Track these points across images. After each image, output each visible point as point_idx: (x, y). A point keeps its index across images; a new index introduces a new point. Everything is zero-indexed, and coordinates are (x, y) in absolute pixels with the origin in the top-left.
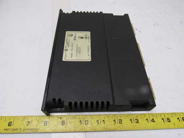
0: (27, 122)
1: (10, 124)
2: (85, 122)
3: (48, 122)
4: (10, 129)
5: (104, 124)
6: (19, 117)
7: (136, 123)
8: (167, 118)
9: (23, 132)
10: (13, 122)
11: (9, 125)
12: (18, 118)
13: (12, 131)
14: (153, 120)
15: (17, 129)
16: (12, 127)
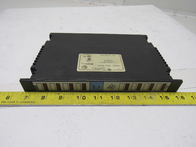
0: (25, 96)
1: (8, 98)
2: (83, 97)
3: (46, 97)
4: (7, 102)
5: (102, 99)
6: (18, 92)
7: (134, 99)
8: (166, 97)
9: (20, 104)
10: (11, 96)
11: (6, 99)
12: (16, 93)
13: (9, 103)
14: (151, 98)
15: (14, 102)
16: (9, 100)
